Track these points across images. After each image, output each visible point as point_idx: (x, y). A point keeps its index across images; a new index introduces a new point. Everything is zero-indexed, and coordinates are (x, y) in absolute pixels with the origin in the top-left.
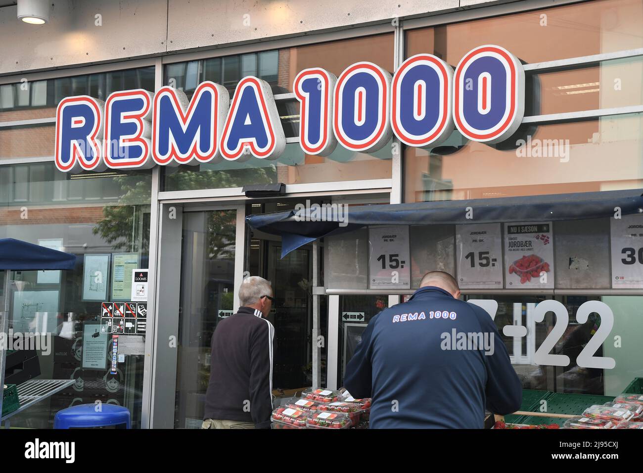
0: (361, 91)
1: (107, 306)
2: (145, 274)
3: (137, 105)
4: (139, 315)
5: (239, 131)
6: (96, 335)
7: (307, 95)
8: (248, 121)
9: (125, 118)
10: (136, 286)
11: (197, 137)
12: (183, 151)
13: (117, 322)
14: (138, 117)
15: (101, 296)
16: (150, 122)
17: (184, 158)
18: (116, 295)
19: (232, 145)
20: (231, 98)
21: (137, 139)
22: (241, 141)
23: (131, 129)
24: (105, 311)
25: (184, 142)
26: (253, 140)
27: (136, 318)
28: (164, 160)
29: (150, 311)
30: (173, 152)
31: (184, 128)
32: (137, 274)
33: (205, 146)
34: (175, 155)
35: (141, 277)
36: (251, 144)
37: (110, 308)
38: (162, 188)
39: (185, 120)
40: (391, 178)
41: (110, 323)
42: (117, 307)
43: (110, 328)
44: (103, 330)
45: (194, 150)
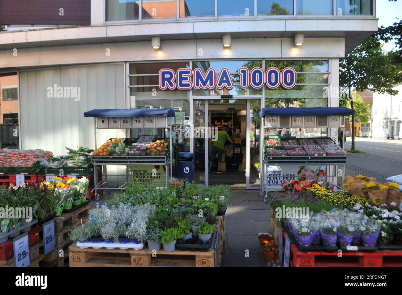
0: (258, 74)
1: (175, 126)
2: (188, 118)
3: (188, 72)
4: (187, 129)
5: (222, 82)
7: (242, 74)
8: (225, 79)
9: (184, 76)
10: (185, 121)
11: (209, 82)
12: (204, 86)
14: (189, 76)
15: (173, 124)
19: (220, 85)
21: (189, 82)
22: (223, 84)
23: (186, 79)
24: (175, 128)
25: (204, 83)
26: (226, 84)
28: (198, 88)
30: (201, 86)
31: (204, 80)
32: (185, 118)
33: (211, 84)
36: (226, 85)
37: (177, 127)
38: (193, 95)
39: (204, 77)
40: (262, 95)
42: (179, 126)
45: (208, 86)
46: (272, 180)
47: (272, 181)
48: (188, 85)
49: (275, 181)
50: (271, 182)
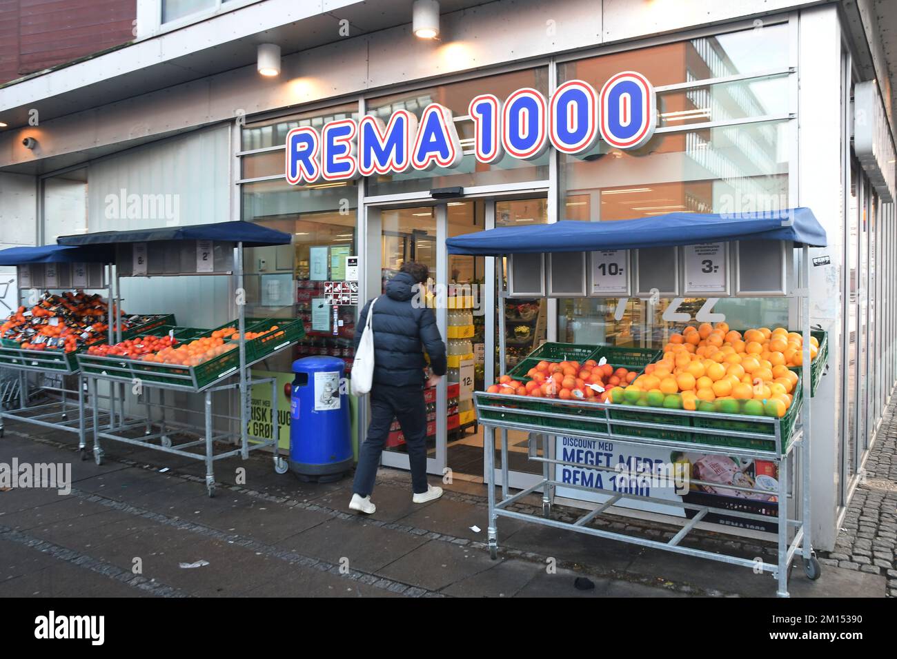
0: (524, 111)
1: (328, 285)
2: (356, 260)
3: (346, 130)
4: (353, 291)
5: (426, 147)
6: (321, 306)
7: (480, 116)
8: (433, 139)
9: (337, 141)
10: (349, 270)
11: (393, 154)
13: (336, 296)
14: (347, 140)
15: (323, 277)
16: (356, 143)
17: (384, 169)
18: (334, 277)
19: (421, 158)
20: (419, 122)
21: (347, 157)
22: (428, 154)
23: (341, 149)
24: (327, 288)
25: (383, 157)
26: (438, 153)
27: (350, 293)
28: (367, 172)
29: (360, 288)
30: (375, 166)
31: (383, 146)
32: (350, 261)
33: (399, 160)
34: (376, 167)
35: (353, 262)
36: (436, 156)
37: (331, 286)
38: (366, 195)
39: (383, 140)
40: (548, 179)
41: (331, 298)
42: (336, 285)
43: (331, 302)
44: (326, 302)
45: (391, 163)
46: (581, 470)
47: (583, 474)
48: (345, 167)
49: (591, 475)
50: (579, 476)
